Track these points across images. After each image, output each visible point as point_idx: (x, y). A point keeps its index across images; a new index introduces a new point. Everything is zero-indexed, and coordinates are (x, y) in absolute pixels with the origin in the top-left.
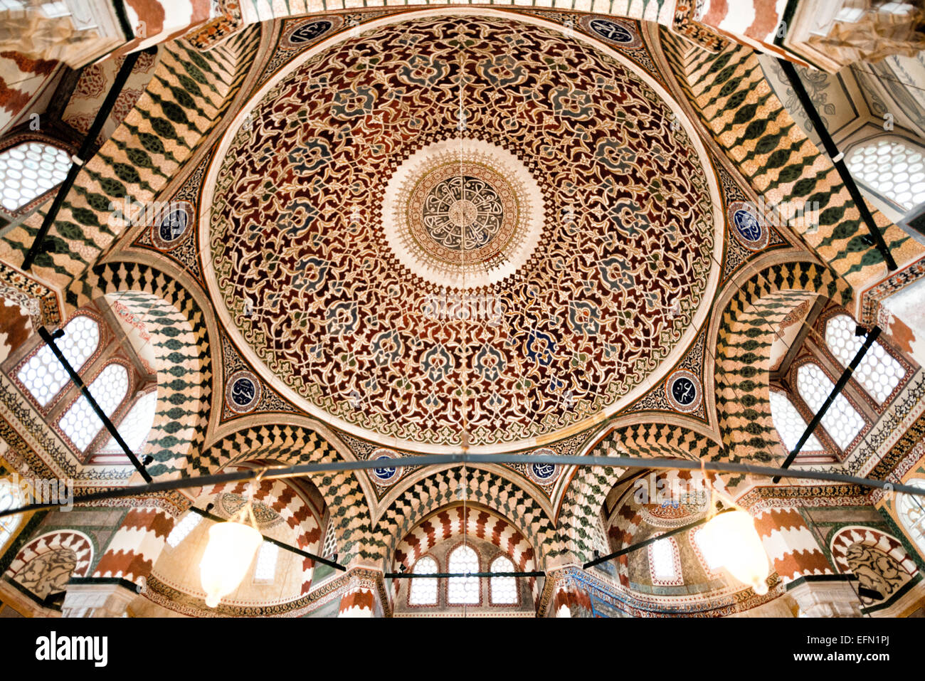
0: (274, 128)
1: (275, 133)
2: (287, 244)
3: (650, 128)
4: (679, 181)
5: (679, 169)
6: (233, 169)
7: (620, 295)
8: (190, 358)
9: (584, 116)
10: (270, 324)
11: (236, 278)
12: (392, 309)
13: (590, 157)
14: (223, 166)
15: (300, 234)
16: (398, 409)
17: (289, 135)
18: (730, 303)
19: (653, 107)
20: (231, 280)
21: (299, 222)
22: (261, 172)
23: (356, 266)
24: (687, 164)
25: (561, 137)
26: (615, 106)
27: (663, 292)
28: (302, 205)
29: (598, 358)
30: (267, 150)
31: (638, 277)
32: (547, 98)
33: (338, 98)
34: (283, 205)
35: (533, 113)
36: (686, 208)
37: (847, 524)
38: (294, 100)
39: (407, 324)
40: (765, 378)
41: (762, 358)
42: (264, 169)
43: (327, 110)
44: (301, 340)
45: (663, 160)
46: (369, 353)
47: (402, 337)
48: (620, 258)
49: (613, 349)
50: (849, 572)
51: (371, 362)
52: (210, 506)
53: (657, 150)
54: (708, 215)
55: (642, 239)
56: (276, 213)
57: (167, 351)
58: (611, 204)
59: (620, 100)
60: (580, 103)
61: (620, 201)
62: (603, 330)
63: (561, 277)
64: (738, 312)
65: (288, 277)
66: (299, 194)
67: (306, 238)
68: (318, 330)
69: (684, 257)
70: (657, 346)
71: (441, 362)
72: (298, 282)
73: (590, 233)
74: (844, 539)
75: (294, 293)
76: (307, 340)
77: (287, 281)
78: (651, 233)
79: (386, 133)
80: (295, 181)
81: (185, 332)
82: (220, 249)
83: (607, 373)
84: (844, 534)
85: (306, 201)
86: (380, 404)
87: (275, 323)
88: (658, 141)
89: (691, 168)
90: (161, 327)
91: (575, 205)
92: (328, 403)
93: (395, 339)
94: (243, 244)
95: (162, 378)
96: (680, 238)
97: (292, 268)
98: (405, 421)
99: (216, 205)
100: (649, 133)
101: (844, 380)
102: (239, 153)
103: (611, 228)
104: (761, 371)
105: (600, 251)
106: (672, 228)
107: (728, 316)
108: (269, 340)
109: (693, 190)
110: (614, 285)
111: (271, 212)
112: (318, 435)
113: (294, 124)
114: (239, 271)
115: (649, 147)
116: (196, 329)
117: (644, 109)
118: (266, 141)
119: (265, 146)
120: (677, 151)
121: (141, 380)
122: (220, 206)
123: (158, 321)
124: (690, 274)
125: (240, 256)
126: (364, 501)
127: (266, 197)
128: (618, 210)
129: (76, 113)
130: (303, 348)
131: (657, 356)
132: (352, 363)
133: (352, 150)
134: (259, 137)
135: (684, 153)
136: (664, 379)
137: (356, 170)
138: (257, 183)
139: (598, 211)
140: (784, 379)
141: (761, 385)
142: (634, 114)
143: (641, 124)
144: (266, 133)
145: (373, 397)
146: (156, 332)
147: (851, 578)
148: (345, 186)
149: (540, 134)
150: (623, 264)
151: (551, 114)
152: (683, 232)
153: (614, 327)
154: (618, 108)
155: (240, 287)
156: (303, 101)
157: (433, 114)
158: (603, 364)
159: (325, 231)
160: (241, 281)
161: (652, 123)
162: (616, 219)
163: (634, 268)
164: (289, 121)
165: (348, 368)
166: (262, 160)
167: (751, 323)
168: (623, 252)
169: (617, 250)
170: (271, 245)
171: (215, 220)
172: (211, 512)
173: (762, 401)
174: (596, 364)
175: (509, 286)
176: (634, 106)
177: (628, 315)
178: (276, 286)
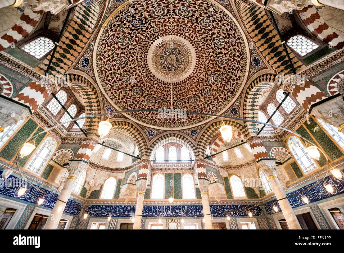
0: (113, 32)
1: (113, 33)
2: (119, 69)
3: (229, 31)
4: (238, 48)
5: (238, 44)
6: (102, 45)
7: (218, 84)
8: (94, 102)
9: (209, 27)
10: (116, 93)
11: (105, 79)
12: (151, 89)
13: (211, 41)
14: (99, 44)
15: (123, 66)
16: (154, 118)
17: (118, 34)
18: (249, 86)
19: (231, 24)
20: (104, 80)
21: (122, 62)
22: (110, 46)
23: (140, 76)
24: (240, 43)
25: (202, 34)
26: (219, 23)
27: (231, 83)
28: (123, 57)
29: (211, 103)
30: (112, 39)
31: (223, 79)
32: (197, 21)
33: (132, 22)
34: (117, 57)
35: (193, 26)
36: (239, 57)
37: (275, 146)
38: (119, 23)
39: (155, 93)
40: (257, 108)
41: (257, 102)
42: (111, 45)
43: (129, 26)
44: (125, 98)
45: (233, 42)
46: (145, 102)
47: (154, 97)
48: (218, 73)
49: (215, 100)
50: (274, 158)
51: (146, 104)
52: (104, 142)
53: (231, 38)
54: (245, 59)
55: (225, 67)
56: (115, 59)
57: (87, 100)
58: (216, 56)
59: (221, 21)
60: (208, 23)
61: (219, 55)
62: (212, 95)
63: (201, 79)
64: (251, 88)
65: (120, 79)
66: (122, 53)
67: (125, 67)
68: (130, 95)
69: (238, 72)
70: (228, 99)
71: (166, 104)
72: (123, 81)
73: (210, 65)
74: (274, 150)
75: (122, 84)
76: (127, 98)
77: (120, 80)
78: (228, 65)
79: (148, 33)
80: (120, 49)
81: (92, 95)
82: (100, 71)
83: (213, 107)
84: (274, 149)
85: (124, 55)
86: (149, 116)
87: (118, 93)
88: (232, 35)
89: (241, 44)
90: (85, 93)
91: (206, 56)
92: (134, 115)
93: (152, 98)
94: (106, 69)
95: (86, 108)
96: (237, 66)
97: (121, 76)
98: (156, 121)
99: (97, 57)
100: (229, 33)
101: (279, 107)
102: (103, 40)
103: (216, 64)
104: (257, 106)
105: (213, 71)
106: (235, 63)
107: (248, 90)
108: (116, 98)
109: (242, 51)
110: (216, 81)
111: (114, 59)
112: (132, 124)
113: (119, 30)
114: (106, 77)
115: (229, 37)
116: (95, 94)
117: (228, 25)
118: (111, 36)
119: (111, 38)
120: (237, 39)
121: (81, 109)
122: (98, 57)
123: (84, 92)
124: (239, 77)
125: (106, 73)
126: (146, 142)
127: (112, 54)
128: (218, 58)
129: (52, 27)
130: (126, 100)
131: (227, 102)
132: (140, 105)
133: (137, 39)
134: (109, 35)
135: (239, 39)
136: (229, 108)
137: (139, 46)
138: (109, 50)
139: (212, 58)
140: (263, 108)
141: (256, 110)
142: (225, 26)
143: (227, 30)
144: (110, 33)
145: (146, 114)
146: (84, 95)
147: (275, 159)
148: (136, 51)
149: (195, 33)
150: (219, 75)
151: (199, 26)
152: (238, 65)
153: (216, 94)
154: (220, 24)
155: (106, 82)
156: (122, 23)
157: (162, 27)
158: (212, 105)
159: (130, 65)
160: (107, 80)
161: (230, 29)
162: (218, 61)
163: (222, 76)
164: (117, 30)
165: (139, 106)
166: (110, 42)
167: (255, 92)
168: (220, 71)
169: (218, 71)
170: (114, 69)
171: (97, 61)
172: (104, 144)
173: (256, 114)
174: (210, 105)
175: (185, 82)
176: (225, 23)
177: (220, 90)
178: (117, 82)
